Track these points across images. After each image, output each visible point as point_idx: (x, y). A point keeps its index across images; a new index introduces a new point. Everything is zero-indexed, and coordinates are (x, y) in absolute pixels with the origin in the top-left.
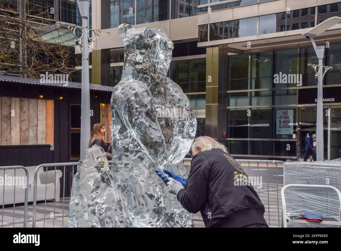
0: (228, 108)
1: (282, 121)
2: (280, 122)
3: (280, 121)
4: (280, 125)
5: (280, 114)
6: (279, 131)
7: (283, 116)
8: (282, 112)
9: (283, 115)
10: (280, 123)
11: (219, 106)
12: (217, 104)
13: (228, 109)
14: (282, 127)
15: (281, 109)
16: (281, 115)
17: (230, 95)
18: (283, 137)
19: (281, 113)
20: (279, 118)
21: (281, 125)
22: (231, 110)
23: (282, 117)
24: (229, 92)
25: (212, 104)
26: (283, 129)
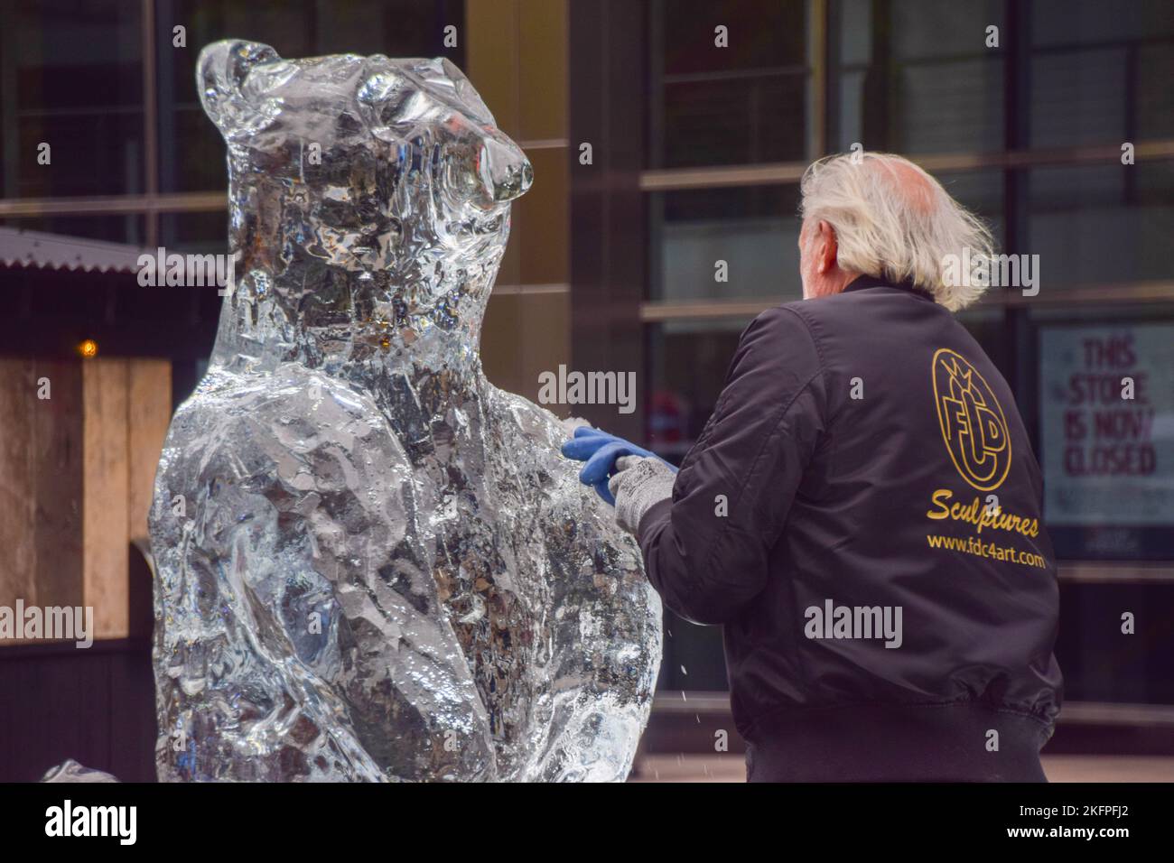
0: (650, 312)
1: (1088, 421)
2: (1075, 430)
3: (1072, 419)
4: (1069, 451)
5: (1068, 357)
6: (1064, 502)
7: (1091, 380)
8: (1088, 344)
9: (1095, 370)
10: (1069, 435)
11: (576, 300)
12: (561, 289)
13: (651, 327)
14: (1088, 461)
15: (1073, 322)
16: (1079, 366)
17: (657, 207)
18: (1101, 544)
19: (1080, 353)
20: (1059, 394)
21: (1080, 451)
22: (670, 328)
23: (1084, 385)
24: (654, 181)
25: (529, 290)
26: (1094, 481)
